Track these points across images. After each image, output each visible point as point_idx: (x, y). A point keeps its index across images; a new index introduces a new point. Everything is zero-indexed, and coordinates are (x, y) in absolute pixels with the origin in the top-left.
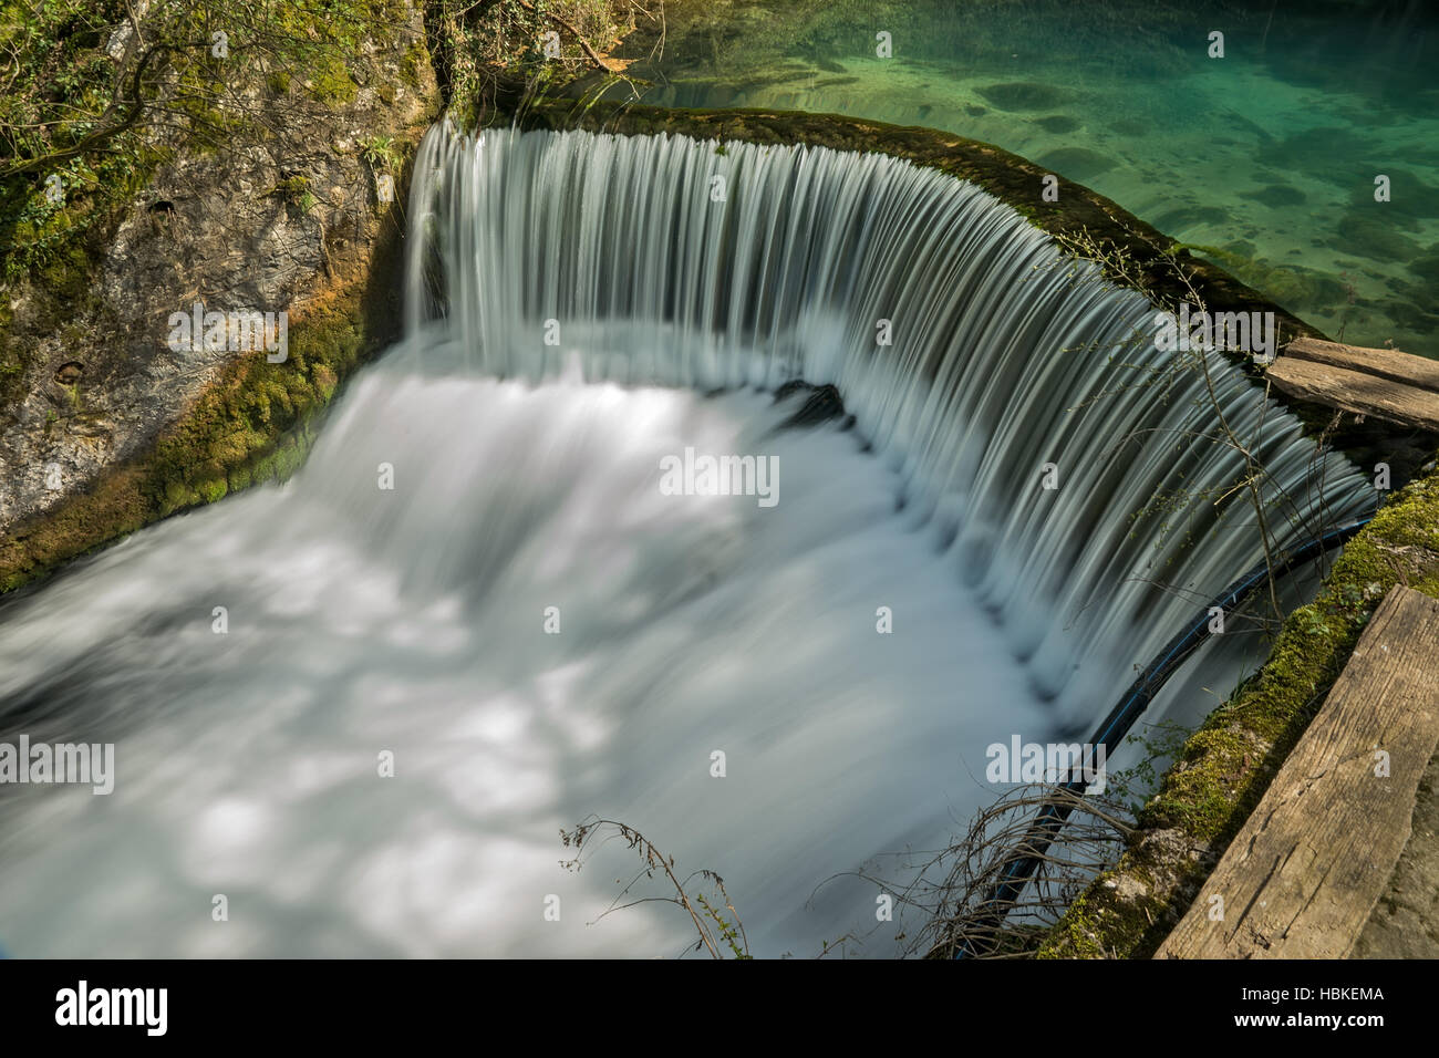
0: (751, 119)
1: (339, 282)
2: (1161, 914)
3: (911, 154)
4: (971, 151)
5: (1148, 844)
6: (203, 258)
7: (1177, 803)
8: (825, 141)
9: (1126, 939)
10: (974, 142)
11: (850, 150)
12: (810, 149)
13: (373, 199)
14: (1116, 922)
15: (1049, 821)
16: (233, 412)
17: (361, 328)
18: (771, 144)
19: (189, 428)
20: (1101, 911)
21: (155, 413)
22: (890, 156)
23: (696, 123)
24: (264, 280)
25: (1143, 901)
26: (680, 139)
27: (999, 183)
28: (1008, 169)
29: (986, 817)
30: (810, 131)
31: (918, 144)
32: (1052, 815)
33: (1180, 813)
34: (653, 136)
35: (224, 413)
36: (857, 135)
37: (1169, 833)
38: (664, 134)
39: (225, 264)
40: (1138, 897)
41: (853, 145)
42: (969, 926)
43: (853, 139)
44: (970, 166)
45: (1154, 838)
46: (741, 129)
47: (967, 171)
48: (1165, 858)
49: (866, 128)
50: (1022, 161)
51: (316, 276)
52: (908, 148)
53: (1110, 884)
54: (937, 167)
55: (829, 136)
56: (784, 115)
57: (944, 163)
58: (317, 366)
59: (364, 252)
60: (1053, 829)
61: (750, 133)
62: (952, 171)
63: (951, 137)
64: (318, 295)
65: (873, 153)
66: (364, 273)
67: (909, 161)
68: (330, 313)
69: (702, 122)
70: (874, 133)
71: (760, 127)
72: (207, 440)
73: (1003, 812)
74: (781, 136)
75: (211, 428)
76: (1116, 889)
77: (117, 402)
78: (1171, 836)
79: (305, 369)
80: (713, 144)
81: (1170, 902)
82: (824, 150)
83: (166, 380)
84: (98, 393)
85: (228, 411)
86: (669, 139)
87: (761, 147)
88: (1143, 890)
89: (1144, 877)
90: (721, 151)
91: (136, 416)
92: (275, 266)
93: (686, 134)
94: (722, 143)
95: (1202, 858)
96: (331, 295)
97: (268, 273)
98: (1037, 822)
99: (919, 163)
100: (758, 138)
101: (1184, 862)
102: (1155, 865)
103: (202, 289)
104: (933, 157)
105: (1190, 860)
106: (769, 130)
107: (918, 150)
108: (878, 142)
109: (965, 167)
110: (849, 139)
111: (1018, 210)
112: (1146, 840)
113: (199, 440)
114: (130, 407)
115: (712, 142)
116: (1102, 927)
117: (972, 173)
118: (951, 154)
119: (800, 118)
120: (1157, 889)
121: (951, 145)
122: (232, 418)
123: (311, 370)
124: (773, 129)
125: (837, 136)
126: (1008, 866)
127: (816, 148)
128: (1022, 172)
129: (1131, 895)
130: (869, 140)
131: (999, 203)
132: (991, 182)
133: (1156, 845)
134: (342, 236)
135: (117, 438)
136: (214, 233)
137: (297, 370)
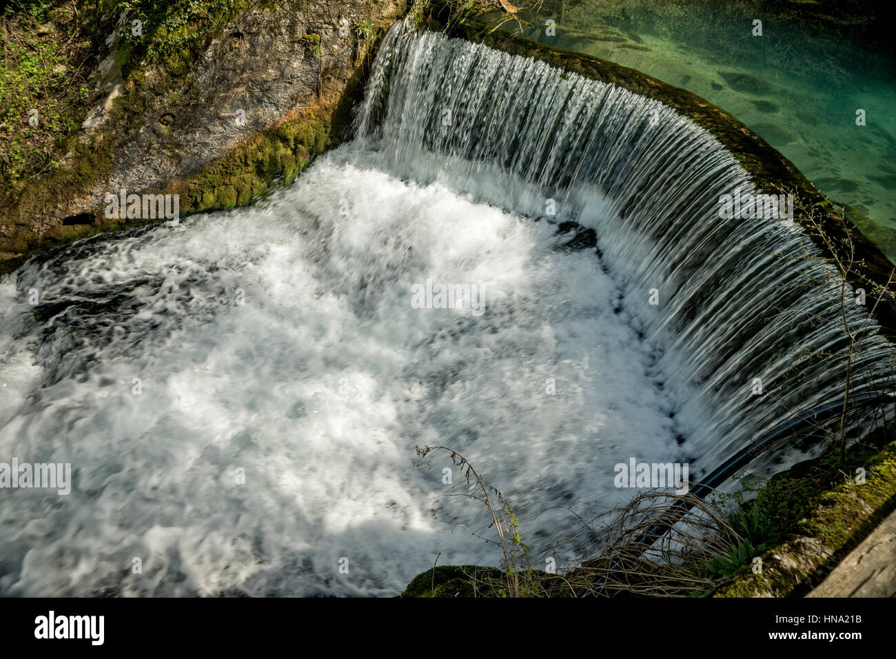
0: (587, 61)
1: (323, 100)
2: (803, 580)
3: (677, 106)
4: (714, 112)
5: (799, 543)
6: (252, 69)
7: (817, 526)
8: (627, 85)
9: (784, 587)
10: (716, 107)
11: (641, 94)
12: (617, 87)
13: (354, 57)
14: (779, 577)
15: (680, 509)
16: (248, 162)
17: (329, 130)
18: (595, 79)
19: (223, 165)
20: (772, 569)
21: (207, 152)
22: (664, 104)
23: (552, 56)
24: (283, 90)
25: (795, 571)
26: (541, 64)
27: (726, 136)
28: (734, 129)
29: (642, 497)
30: (619, 76)
31: (682, 101)
32: (683, 506)
33: (819, 532)
34: (526, 58)
35: (243, 161)
36: (646, 86)
37: (812, 540)
38: (533, 59)
39: (264, 76)
40: (792, 568)
41: (643, 91)
42: (622, 552)
43: (644, 87)
44: (711, 121)
45: (803, 540)
46: (578, 66)
47: (709, 124)
48: (808, 553)
49: (653, 83)
50: (743, 126)
51: (311, 94)
52: (676, 101)
53: (777, 557)
54: (691, 117)
55: (630, 83)
56: (606, 63)
57: (696, 116)
58: (300, 146)
59: (341, 86)
60: (681, 513)
61: (583, 69)
62: (699, 122)
63: (703, 101)
64: (310, 105)
65: (654, 100)
66: (338, 98)
67: (675, 110)
68: (314, 117)
69: (556, 56)
70: (657, 87)
71: (590, 67)
72: (231, 174)
73: (653, 497)
74: (602, 76)
75: (235, 168)
76: (780, 560)
77: (188, 141)
78: (813, 542)
79: (293, 147)
80: (560, 71)
81: (809, 575)
82: (625, 91)
83: (218, 135)
84: (180, 134)
85: (246, 160)
86: (535, 61)
87: (588, 80)
88: (795, 565)
89: (796, 558)
90: (564, 77)
91: (196, 151)
92: (290, 83)
93: (546, 62)
94: (566, 71)
95: (828, 558)
96: (316, 107)
97: (285, 86)
98: (672, 508)
99: (681, 112)
100: (588, 74)
101: (818, 557)
102: (802, 554)
103: (248, 87)
104: (690, 111)
105: (822, 557)
106: (595, 71)
107: (681, 104)
108: (659, 93)
109: (708, 121)
110: (642, 88)
111: (735, 156)
112: (798, 540)
113: (226, 173)
114: (194, 146)
115: (560, 70)
116: (772, 577)
117: (711, 126)
118: (701, 111)
119: (615, 67)
120: (802, 567)
121: (702, 106)
122: (246, 165)
123: (296, 147)
124: (598, 71)
125: (634, 84)
126: (652, 527)
127: (620, 88)
128: (741, 132)
129: (789, 567)
130: (654, 91)
131: (724, 148)
132: (722, 134)
133: (804, 545)
134: (331, 74)
135: (183, 161)
136: (262, 56)
137: (289, 146)
